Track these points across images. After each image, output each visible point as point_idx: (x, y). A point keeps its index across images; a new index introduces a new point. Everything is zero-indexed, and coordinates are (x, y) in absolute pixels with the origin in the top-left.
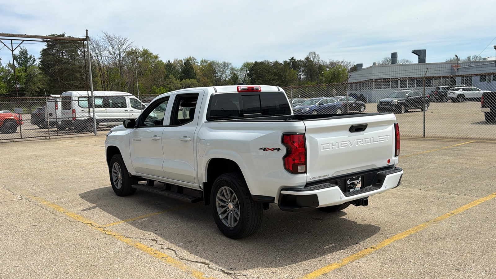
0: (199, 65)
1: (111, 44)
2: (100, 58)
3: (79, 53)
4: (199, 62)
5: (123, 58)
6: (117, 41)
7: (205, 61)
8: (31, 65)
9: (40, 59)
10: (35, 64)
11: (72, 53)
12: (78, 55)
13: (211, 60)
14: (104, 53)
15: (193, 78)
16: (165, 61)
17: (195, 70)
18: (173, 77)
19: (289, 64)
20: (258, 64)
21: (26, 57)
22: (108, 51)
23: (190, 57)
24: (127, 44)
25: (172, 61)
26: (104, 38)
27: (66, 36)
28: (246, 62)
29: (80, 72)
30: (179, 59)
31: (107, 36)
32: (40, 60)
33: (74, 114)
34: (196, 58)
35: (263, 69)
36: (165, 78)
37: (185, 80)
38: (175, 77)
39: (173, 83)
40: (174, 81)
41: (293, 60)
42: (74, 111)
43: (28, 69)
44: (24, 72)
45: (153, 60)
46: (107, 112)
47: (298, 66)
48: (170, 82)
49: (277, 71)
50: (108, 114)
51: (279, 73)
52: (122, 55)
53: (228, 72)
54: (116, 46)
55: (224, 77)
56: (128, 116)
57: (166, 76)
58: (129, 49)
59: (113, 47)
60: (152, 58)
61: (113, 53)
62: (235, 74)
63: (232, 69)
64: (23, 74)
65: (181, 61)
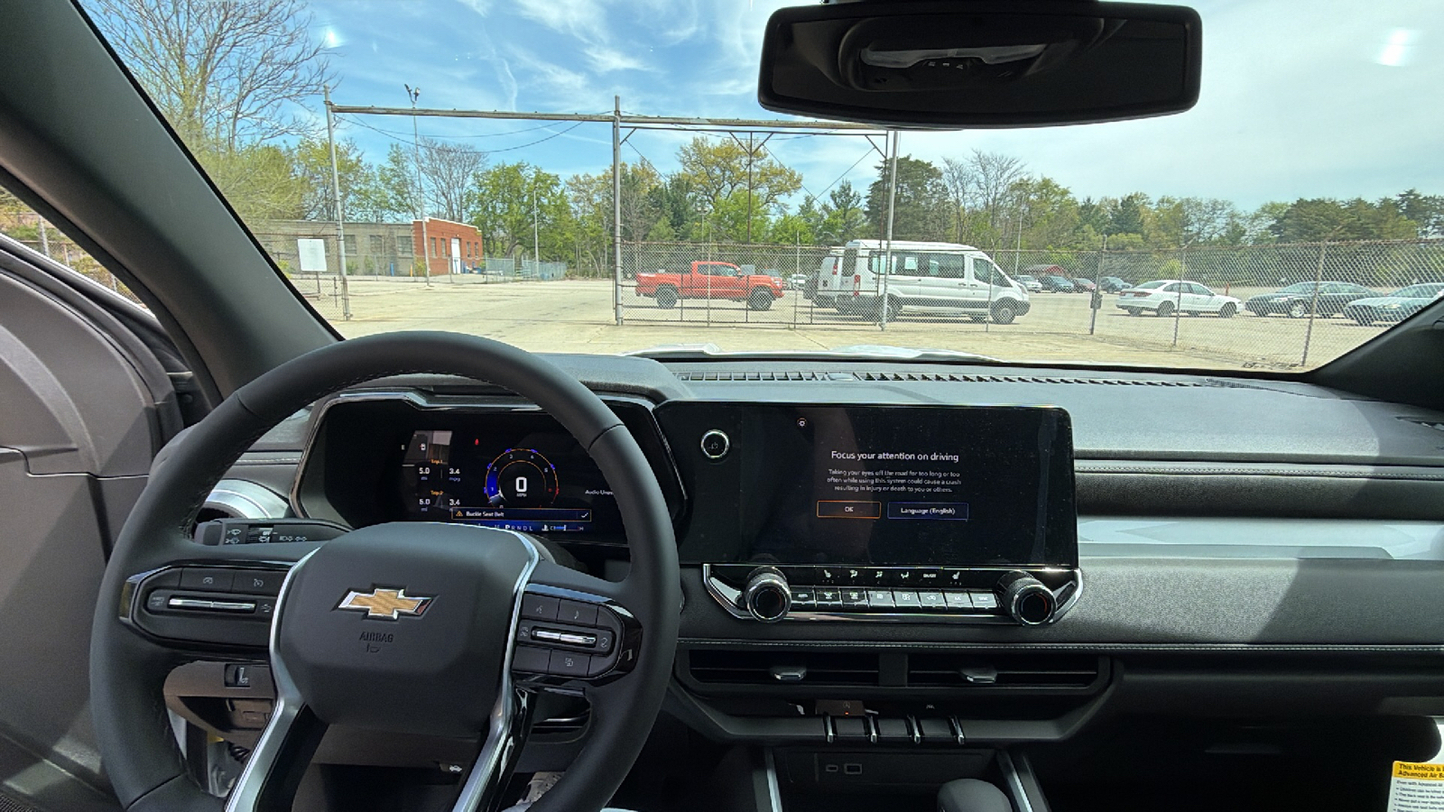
0: (1154, 208)
1: (984, 170)
2: (960, 194)
3: (928, 188)
4: (1155, 203)
5: (1003, 195)
6: (996, 165)
7: (1168, 201)
8: (853, 208)
9: (867, 197)
10: (859, 205)
11: (917, 186)
12: (926, 191)
13: (1184, 197)
14: (970, 186)
15: (1135, 231)
16: (1081, 201)
17: (1141, 218)
18: (1092, 229)
19: (1396, 205)
20: (1305, 205)
21: (848, 195)
22: (978, 183)
23: (1136, 195)
24: (1012, 170)
25: (1096, 202)
26: (974, 160)
27: (912, 159)
28: (1269, 203)
29: (924, 218)
30: (1111, 198)
31: (979, 156)
32: (868, 200)
33: (858, 284)
34: (1148, 194)
35: (1317, 215)
36: (1074, 232)
37: (1117, 234)
38: (1095, 230)
39: (1089, 240)
40: (1093, 238)
41: (1412, 197)
42: (858, 279)
43: (848, 214)
44: (841, 218)
45: (1058, 198)
46: (921, 285)
47: (1426, 209)
48: (1083, 240)
49: (1359, 220)
50: (922, 288)
51: (1362, 224)
52: (1001, 190)
53: (1220, 222)
54: (992, 173)
55: (1208, 233)
56: (963, 297)
57: (1078, 228)
58: (1017, 179)
59: (986, 176)
60: (1056, 194)
61: (985, 187)
62: (1237, 225)
63: (1232, 216)
64: (839, 220)
65: (1116, 201)
